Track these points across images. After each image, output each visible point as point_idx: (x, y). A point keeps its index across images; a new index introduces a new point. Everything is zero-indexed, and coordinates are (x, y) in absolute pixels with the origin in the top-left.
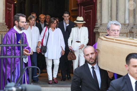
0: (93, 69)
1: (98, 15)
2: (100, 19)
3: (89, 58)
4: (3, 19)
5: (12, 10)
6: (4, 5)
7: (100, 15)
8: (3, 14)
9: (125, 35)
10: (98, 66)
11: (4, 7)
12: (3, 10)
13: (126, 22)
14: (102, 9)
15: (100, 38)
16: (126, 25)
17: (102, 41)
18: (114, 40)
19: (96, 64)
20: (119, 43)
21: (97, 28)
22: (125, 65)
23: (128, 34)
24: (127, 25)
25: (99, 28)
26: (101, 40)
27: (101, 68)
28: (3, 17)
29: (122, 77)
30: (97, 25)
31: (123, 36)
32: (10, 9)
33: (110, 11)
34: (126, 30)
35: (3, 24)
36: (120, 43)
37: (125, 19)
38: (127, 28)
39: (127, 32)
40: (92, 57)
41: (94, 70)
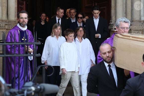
0: (109, 67)
1: (113, 11)
2: (115, 15)
3: (106, 57)
4: (15, 17)
5: (24, 8)
6: (16, 2)
7: (115, 12)
8: (15, 12)
9: (140, 32)
10: (114, 65)
11: (16, 4)
12: (15, 7)
13: (141, 19)
14: (117, 5)
15: (116, 35)
16: (141, 22)
17: (119, 38)
18: (131, 37)
19: (113, 62)
20: (135, 40)
21: (111, 25)
22: (142, 63)
23: (143, 31)
24: (143, 22)
25: (114, 25)
26: (117, 37)
27: (117, 66)
28: (15, 15)
29: (139, 75)
30: (112, 22)
31: (138, 33)
32: (22, 7)
33: (124, 7)
34: (142, 28)
35: (15, 22)
36: (137, 41)
37: (140, 16)
38: (143, 25)
39: (143, 29)
40: (109, 56)
41: (111, 68)
